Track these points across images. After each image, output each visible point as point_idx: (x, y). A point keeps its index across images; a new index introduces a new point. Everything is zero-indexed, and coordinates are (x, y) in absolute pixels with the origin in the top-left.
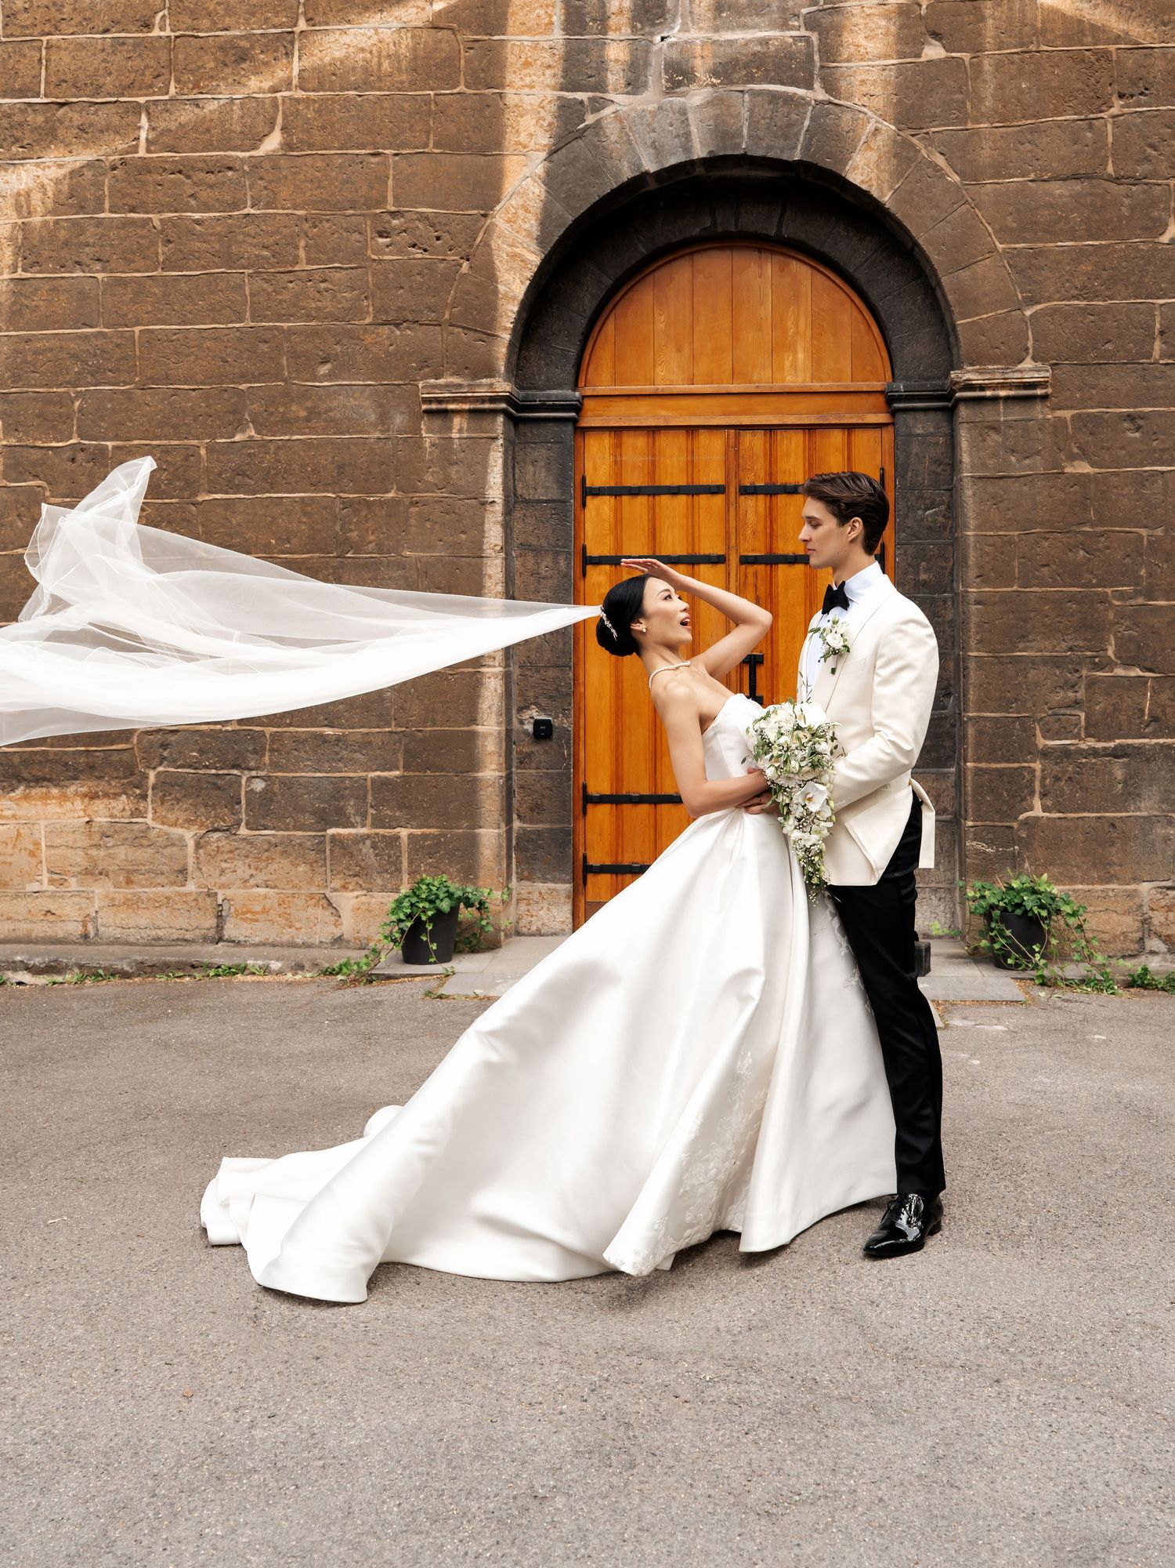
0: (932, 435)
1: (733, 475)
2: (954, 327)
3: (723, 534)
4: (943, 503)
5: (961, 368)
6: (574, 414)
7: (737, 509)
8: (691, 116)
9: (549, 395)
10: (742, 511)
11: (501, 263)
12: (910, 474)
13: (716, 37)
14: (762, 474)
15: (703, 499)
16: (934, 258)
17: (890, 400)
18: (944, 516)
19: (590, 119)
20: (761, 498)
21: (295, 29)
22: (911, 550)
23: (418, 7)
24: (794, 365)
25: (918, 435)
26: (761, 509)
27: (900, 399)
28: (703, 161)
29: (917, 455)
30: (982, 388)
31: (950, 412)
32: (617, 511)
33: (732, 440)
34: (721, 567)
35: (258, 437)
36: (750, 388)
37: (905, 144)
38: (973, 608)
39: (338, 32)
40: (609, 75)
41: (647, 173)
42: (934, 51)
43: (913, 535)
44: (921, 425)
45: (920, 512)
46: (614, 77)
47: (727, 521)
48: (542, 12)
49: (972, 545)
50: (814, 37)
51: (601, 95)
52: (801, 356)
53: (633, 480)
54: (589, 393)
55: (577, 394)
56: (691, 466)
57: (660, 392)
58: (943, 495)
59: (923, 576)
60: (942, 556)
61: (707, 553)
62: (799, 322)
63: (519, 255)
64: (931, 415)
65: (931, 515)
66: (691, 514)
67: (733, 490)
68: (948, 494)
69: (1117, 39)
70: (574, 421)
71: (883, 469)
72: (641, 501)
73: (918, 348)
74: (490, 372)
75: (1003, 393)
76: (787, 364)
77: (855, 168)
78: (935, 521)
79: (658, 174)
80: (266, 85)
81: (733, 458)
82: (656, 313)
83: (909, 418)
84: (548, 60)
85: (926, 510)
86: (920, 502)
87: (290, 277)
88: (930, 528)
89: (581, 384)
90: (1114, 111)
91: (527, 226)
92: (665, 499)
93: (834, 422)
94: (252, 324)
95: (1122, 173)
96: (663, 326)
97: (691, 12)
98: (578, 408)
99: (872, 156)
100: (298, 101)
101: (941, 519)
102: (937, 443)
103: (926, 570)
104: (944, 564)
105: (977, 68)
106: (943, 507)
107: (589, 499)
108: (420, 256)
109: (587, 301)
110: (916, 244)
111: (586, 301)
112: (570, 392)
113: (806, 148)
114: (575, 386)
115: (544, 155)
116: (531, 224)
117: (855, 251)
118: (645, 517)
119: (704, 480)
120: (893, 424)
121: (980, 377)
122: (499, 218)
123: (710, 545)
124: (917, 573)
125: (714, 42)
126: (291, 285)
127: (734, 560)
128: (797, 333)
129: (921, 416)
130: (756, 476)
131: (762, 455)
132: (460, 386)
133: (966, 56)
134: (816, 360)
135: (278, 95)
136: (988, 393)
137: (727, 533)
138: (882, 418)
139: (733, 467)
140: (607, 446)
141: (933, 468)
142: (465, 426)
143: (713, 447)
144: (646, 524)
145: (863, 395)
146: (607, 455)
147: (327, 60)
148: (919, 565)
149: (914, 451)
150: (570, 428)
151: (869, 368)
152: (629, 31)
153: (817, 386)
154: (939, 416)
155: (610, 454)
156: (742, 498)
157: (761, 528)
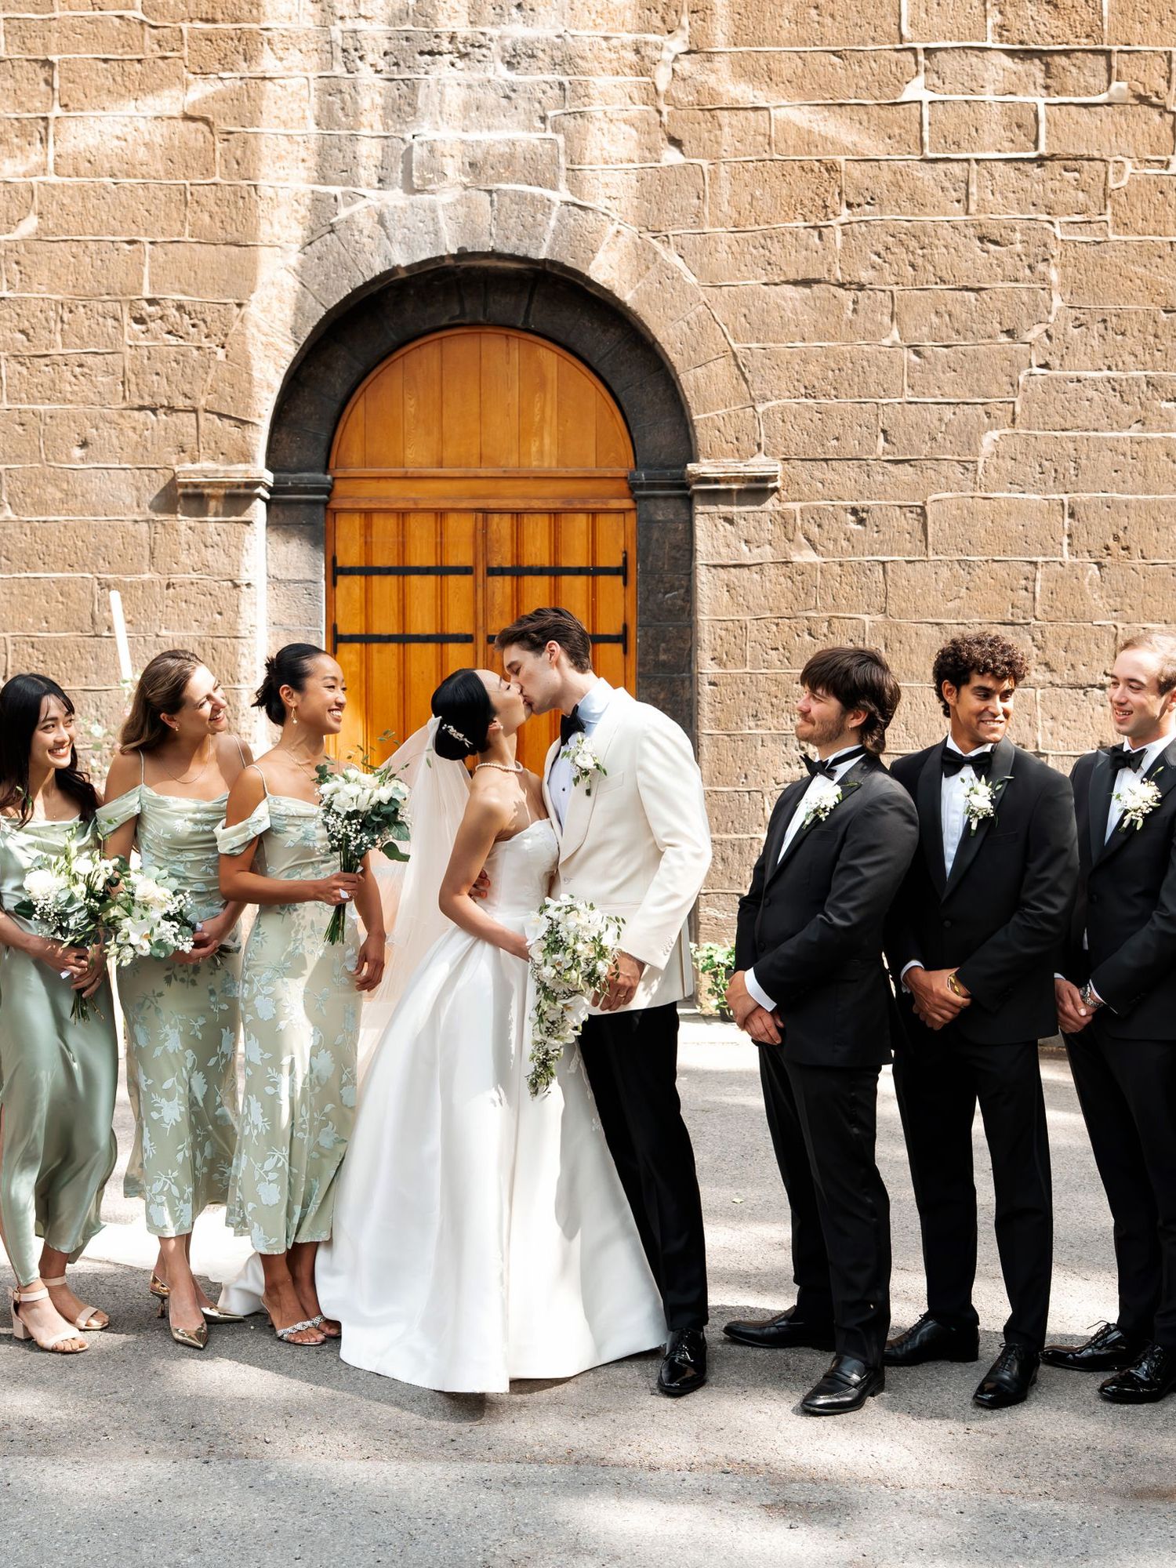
0: (672, 521)
1: (480, 556)
2: (692, 421)
3: (471, 615)
4: (682, 586)
5: (697, 461)
6: (325, 497)
7: (485, 589)
8: (440, 213)
9: (301, 479)
10: (489, 592)
11: (256, 351)
12: (650, 559)
13: (465, 136)
14: (509, 556)
15: (452, 580)
16: (673, 356)
17: (633, 487)
18: (683, 600)
19: (343, 213)
20: (508, 578)
21: (48, 115)
22: (651, 632)
23: (172, 97)
24: (541, 452)
25: (659, 521)
26: (508, 590)
27: (641, 486)
28: (453, 256)
29: (657, 540)
30: (717, 481)
31: (688, 501)
32: (367, 591)
33: (480, 525)
34: (470, 646)
35: (14, 517)
36: (498, 473)
37: (647, 247)
38: (707, 688)
39: (92, 119)
40: (361, 171)
41: (399, 266)
42: (671, 156)
43: (654, 617)
44: (663, 512)
45: (660, 595)
46: (367, 174)
47: (475, 602)
48: (295, 106)
49: (706, 628)
50: (560, 139)
51: (354, 189)
52: (547, 441)
53: (381, 560)
54: (339, 475)
55: (329, 477)
56: (440, 546)
57: (409, 475)
58: (681, 579)
59: (663, 657)
60: (681, 638)
61: (455, 632)
62: (545, 408)
63: (272, 344)
64: (672, 502)
65: (670, 598)
66: (441, 595)
67: (480, 570)
68: (686, 578)
69: (845, 150)
70: (326, 503)
71: (625, 552)
72: (391, 581)
73: (660, 439)
74: (246, 457)
75: (734, 486)
76: (534, 449)
77: (599, 267)
78: (674, 605)
79: (409, 268)
80: (21, 169)
81: (483, 539)
82: (407, 396)
83: (650, 505)
84: (303, 154)
85: (666, 593)
86: (660, 585)
87: (47, 361)
88: (670, 611)
89: (332, 465)
90: (843, 219)
91: (281, 316)
92: (414, 579)
93: (579, 506)
94: (8, 407)
95: (848, 278)
96: (412, 410)
97: (441, 113)
98: (329, 491)
99: (614, 256)
100: (53, 186)
101: (680, 602)
102: (676, 530)
103: (666, 651)
104: (682, 645)
105: (715, 176)
106: (682, 591)
107: (340, 578)
108: (175, 343)
109: (338, 384)
110: (655, 340)
111: (338, 386)
112: (321, 476)
113: (552, 249)
114: (326, 469)
115: (297, 247)
116: (285, 315)
117: (602, 341)
118: (395, 598)
119: (452, 561)
120: (635, 509)
121: (715, 470)
122: (253, 310)
123: (457, 624)
124: (657, 655)
125: (463, 142)
126: (46, 369)
127: (481, 639)
128: (543, 419)
129: (662, 504)
130: (503, 558)
131: (508, 537)
132: (217, 471)
133: (705, 164)
134: (562, 443)
135: (34, 180)
136: (722, 486)
137: (475, 613)
138: (627, 504)
139: (480, 549)
140: (357, 527)
141: (673, 553)
142: (221, 510)
143: (460, 528)
144: (395, 604)
145: (605, 481)
146: (358, 537)
147: (82, 146)
148: (658, 646)
149: (654, 538)
150: (322, 509)
151: (613, 454)
152: (381, 128)
153: (563, 472)
154: (679, 503)
155: (361, 535)
156: (490, 579)
157: (507, 608)
